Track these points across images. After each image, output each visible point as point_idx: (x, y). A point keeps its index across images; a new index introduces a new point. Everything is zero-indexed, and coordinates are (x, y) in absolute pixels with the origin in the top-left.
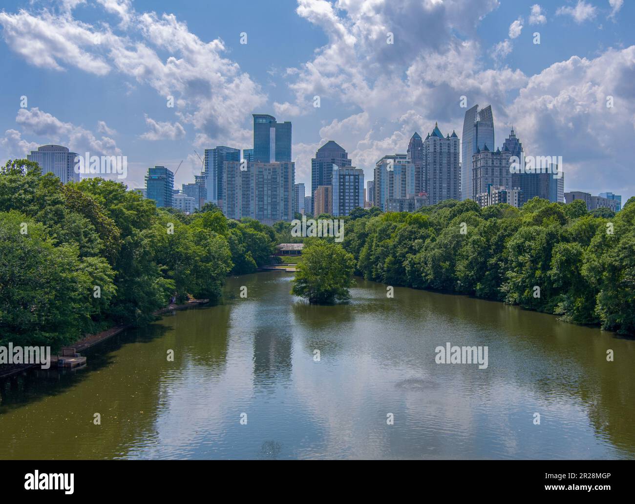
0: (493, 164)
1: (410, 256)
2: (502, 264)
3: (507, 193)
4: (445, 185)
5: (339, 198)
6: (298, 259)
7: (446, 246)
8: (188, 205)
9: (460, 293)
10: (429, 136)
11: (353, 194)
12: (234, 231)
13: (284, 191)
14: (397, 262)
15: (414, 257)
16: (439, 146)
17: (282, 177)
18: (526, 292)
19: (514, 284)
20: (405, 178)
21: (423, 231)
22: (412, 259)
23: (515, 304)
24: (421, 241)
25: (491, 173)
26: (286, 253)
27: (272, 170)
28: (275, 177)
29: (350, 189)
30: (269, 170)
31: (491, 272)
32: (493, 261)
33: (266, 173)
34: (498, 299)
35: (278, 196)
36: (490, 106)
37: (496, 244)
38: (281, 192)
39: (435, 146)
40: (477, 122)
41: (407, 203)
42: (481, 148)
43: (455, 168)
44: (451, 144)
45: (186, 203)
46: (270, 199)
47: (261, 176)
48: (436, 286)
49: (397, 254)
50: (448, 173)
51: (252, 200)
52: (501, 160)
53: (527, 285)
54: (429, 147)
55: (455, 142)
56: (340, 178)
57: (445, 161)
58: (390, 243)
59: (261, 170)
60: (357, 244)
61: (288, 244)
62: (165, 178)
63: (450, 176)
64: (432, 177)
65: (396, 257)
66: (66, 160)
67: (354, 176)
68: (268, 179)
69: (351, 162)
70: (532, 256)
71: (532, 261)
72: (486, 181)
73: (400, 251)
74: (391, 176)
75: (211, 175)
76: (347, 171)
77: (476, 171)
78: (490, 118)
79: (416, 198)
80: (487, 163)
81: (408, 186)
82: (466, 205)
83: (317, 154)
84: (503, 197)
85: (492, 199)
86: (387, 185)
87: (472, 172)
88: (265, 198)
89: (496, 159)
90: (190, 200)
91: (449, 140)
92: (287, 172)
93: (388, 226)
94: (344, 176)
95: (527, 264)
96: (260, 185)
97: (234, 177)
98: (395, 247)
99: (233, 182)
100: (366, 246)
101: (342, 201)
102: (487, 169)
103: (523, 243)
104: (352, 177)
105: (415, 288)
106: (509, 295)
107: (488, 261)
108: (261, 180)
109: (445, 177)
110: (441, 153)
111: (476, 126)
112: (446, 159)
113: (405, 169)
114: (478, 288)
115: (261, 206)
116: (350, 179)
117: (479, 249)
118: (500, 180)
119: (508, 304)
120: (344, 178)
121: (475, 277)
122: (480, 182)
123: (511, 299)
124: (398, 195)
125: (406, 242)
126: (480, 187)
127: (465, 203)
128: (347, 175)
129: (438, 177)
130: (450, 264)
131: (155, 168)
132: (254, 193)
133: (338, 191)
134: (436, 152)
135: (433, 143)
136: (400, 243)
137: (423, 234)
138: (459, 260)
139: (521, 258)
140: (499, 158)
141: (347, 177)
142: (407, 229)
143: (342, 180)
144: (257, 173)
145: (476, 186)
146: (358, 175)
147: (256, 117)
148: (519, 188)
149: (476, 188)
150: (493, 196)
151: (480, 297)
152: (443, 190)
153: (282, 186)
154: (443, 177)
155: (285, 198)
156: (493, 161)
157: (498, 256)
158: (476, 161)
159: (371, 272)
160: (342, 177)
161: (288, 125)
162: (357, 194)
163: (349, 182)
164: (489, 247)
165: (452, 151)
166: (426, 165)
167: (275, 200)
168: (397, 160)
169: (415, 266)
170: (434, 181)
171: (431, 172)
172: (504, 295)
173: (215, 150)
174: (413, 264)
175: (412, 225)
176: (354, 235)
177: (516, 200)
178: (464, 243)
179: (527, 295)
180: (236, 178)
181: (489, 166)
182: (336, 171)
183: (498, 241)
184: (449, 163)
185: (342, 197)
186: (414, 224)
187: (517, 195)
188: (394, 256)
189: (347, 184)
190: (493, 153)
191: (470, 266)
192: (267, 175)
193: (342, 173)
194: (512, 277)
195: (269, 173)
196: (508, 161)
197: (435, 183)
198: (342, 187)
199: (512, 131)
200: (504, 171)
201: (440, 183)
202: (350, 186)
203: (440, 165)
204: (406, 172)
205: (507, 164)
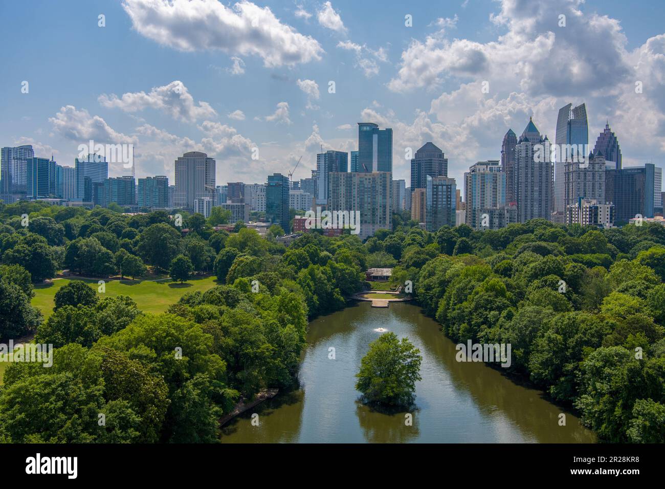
0: (585, 169)
1: (485, 328)
3: (599, 208)
4: (536, 188)
6: (386, 285)
8: (304, 200)
11: (445, 203)
13: (383, 199)
14: (473, 330)
15: (488, 330)
16: (531, 151)
17: (380, 185)
20: (496, 186)
21: (499, 301)
22: (486, 332)
24: (496, 313)
25: (583, 178)
26: (376, 278)
27: (371, 179)
28: (374, 185)
29: (442, 198)
30: (369, 179)
31: (567, 378)
32: (570, 367)
33: (366, 182)
35: (377, 203)
36: (584, 104)
37: (574, 348)
38: (379, 199)
39: (527, 151)
40: (571, 120)
41: (497, 212)
43: (547, 172)
45: (303, 198)
47: (363, 185)
49: (472, 322)
50: (540, 177)
54: (521, 151)
56: (433, 188)
57: (536, 166)
58: (467, 306)
59: (362, 180)
61: (378, 269)
62: (281, 185)
63: (541, 179)
64: (523, 180)
65: (471, 325)
66: (205, 164)
67: (447, 185)
68: (368, 188)
69: (447, 161)
72: (579, 185)
73: (475, 319)
74: (482, 184)
75: (322, 176)
76: (441, 182)
77: (568, 175)
78: (584, 116)
79: (506, 208)
81: (499, 193)
82: (548, 263)
83: (416, 155)
84: (594, 211)
85: (582, 212)
86: (478, 193)
87: (564, 175)
90: (305, 196)
92: (386, 181)
94: (437, 186)
95: (605, 396)
96: (361, 192)
97: (338, 187)
98: (471, 314)
99: (337, 191)
100: (445, 299)
102: (579, 173)
103: (602, 367)
104: (445, 187)
107: (564, 366)
108: (362, 188)
109: (536, 179)
110: (532, 158)
111: (570, 123)
113: (496, 177)
114: (552, 391)
116: (442, 188)
117: (555, 349)
118: (593, 184)
120: (437, 188)
121: (549, 378)
122: (572, 186)
123: (587, 421)
124: (488, 206)
125: (481, 310)
126: (572, 191)
128: (440, 185)
129: (529, 181)
130: (524, 353)
131: (273, 175)
133: (431, 200)
134: (527, 156)
135: (525, 148)
136: (475, 310)
137: (499, 306)
139: (599, 385)
140: (592, 162)
141: (440, 187)
142: (483, 297)
143: (435, 190)
144: (359, 182)
145: (568, 189)
146: (451, 185)
147: (361, 125)
148: (611, 203)
149: (568, 192)
150: (584, 210)
152: (535, 193)
153: (380, 194)
154: (535, 181)
157: (576, 362)
158: (568, 165)
160: (435, 187)
161: (389, 132)
162: (449, 203)
163: (442, 192)
164: (566, 349)
166: (518, 169)
167: (374, 206)
168: (489, 167)
170: (526, 184)
171: (523, 176)
172: (580, 412)
173: (325, 154)
175: (489, 293)
177: (608, 215)
178: (540, 333)
180: (341, 187)
181: (581, 171)
182: (430, 181)
183: (576, 346)
186: (491, 291)
187: (609, 210)
188: (469, 323)
189: (440, 193)
192: (367, 185)
193: (435, 183)
195: (369, 182)
196: (601, 166)
197: (527, 187)
198: (435, 196)
199: (607, 125)
200: (597, 176)
201: (532, 187)
202: (442, 195)
203: (532, 169)
204: (497, 180)
205: (600, 179)
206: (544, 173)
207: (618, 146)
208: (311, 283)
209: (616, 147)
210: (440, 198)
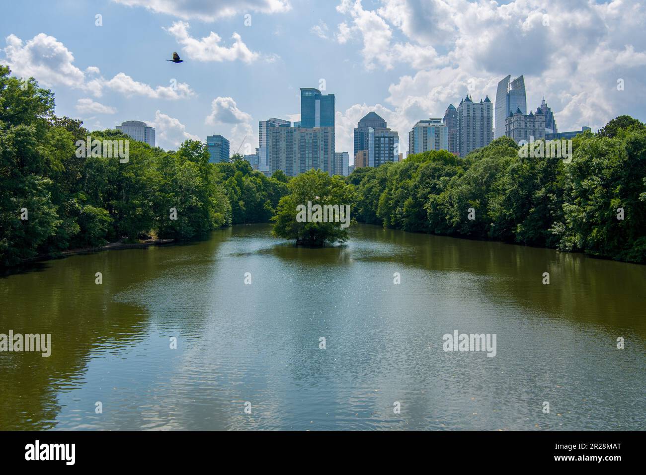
0: (526, 126)
1: (433, 196)
2: (553, 197)
5: (375, 159)
7: (475, 180)
9: (495, 239)
10: (462, 102)
11: (387, 155)
12: (254, 179)
13: (324, 154)
14: (418, 204)
15: (437, 197)
16: (472, 111)
17: (322, 140)
18: (595, 231)
19: (575, 221)
20: (439, 139)
21: (448, 168)
22: (435, 199)
23: (575, 250)
24: (447, 178)
25: (524, 135)
27: (313, 134)
28: (316, 140)
29: (384, 150)
30: (311, 134)
31: (537, 208)
32: (540, 193)
33: (307, 137)
34: (547, 245)
35: (318, 159)
36: (522, 76)
37: (545, 171)
38: (321, 155)
39: (468, 111)
40: (510, 91)
42: (514, 111)
43: (488, 131)
44: (484, 108)
46: (311, 161)
47: (303, 141)
48: (463, 231)
49: (418, 195)
50: (481, 136)
51: (295, 162)
52: (534, 122)
53: (597, 221)
54: (462, 112)
55: (488, 106)
56: (375, 141)
57: (478, 124)
58: (411, 183)
59: (303, 135)
60: (378, 191)
62: (220, 145)
63: (483, 139)
64: (465, 140)
66: (144, 133)
67: (389, 137)
68: (309, 143)
70: (602, 179)
71: (604, 186)
73: (421, 192)
74: (425, 138)
76: (383, 133)
78: (522, 88)
80: (520, 126)
83: (359, 124)
88: (307, 160)
89: (529, 121)
91: (482, 104)
92: (327, 136)
93: (411, 166)
94: (379, 138)
95: (596, 190)
96: (302, 148)
97: (279, 142)
98: (417, 188)
99: (278, 147)
100: (386, 191)
101: (377, 162)
102: (520, 131)
103: (587, 161)
104: (387, 139)
105: (438, 235)
106: (565, 238)
107: (533, 194)
108: (303, 144)
109: (478, 140)
110: (474, 118)
111: (509, 95)
112: (479, 123)
113: (439, 131)
114: (519, 231)
115: (303, 168)
116: (385, 140)
117: (520, 180)
119: (563, 251)
120: (379, 140)
121: (514, 216)
122: (514, 134)
123: (568, 244)
125: (428, 181)
127: (500, 141)
128: (382, 137)
129: (471, 140)
130: (481, 202)
131: (212, 136)
132: (296, 156)
133: (374, 153)
134: (469, 116)
135: (466, 108)
136: (421, 182)
137: (449, 171)
138: (493, 197)
139: (585, 183)
140: (532, 120)
141: (382, 139)
142: (430, 167)
143: (377, 142)
144: (300, 138)
146: (393, 137)
147: (303, 90)
151: (521, 243)
153: (322, 149)
155: (325, 161)
156: (526, 123)
157: (548, 185)
158: (509, 125)
159: (390, 218)
160: (377, 139)
161: (332, 97)
162: (392, 155)
163: (385, 144)
164: (534, 176)
165: (485, 115)
166: (460, 129)
167: (316, 162)
168: (431, 124)
169: (438, 207)
170: (468, 144)
171: (464, 135)
172: (557, 238)
174: (435, 205)
175: (437, 162)
176: (376, 181)
178: (500, 174)
179: (596, 235)
180: (281, 142)
181: (522, 129)
182: (372, 133)
183: (547, 167)
184: (482, 127)
185: (377, 158)
186: (439, 160)
188: (415, 198)
189: (382, 145)
190: (526, 116)
191: (508, 203)
192: (309, 140)
193: (377, 135)
194: (571, 212)
195: (311, 137)
196: (541, 123)
197: (469, 146)
198: (377, 149)
199: (544, 101)
200: (537, 133)
201: (473, 146)
202: (385, 147)
203: (474, 129)
204: (439, 134)
205: (540, 126)
206: (485, 133)
207: (554, 121)
208: (237, 188)
209: (552, 121)
210: (382, 150)
